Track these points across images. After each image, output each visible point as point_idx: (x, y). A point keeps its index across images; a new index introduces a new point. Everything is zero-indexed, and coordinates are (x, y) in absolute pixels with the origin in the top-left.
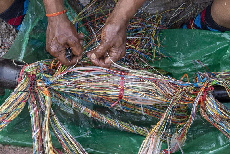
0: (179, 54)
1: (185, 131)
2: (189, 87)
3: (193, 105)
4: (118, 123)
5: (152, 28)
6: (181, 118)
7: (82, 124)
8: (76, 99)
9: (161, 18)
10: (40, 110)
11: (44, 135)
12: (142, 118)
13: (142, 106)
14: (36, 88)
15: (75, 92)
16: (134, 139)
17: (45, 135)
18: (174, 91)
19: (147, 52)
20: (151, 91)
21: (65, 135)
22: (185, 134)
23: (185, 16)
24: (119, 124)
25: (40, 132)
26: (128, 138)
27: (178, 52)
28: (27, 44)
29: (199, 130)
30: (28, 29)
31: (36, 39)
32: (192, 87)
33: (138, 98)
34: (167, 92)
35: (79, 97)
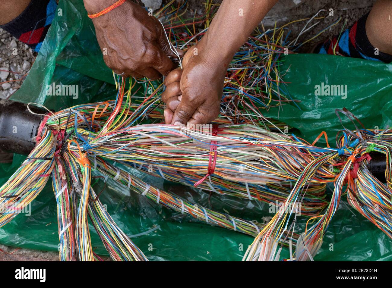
1: (320, 229)
2: (328, 156)
3: (335, 185)
4: (206, 213)
5: (267, 52)
6: (314, 206)
7: (144, 213)
8: (134, 171)
9: (282, 35)
10: (73, 190)
11: (78, 233)
12: (247, 204)
13: (247, 185)
14: (65, 154)
15: (133, 160)
16: (233, 240)
17: (80, 233)
18: (303, 162)
19: (258, 93)
20: (262, 160)
21: (114, 233)
22: (320, 235)
23: (324, 31)
24: (208, 215)
25: (72, 228)
26: (222, 239)
27: (310, 94)
28: (52, 76)
29: (345, 226)
30: (54, 50)
31: (66, 68)
32: (334, 155)
33: (241, 172)
34: (290, 163)
35: (139, 169)
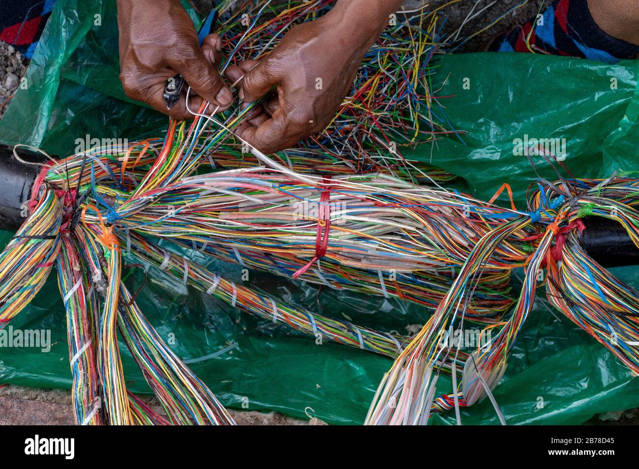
0: (485, 123)
1: (502, 344)
2: (514, 223)
3: (526, 272)
4: (313, 321)
6: (491, 306)
7: (212, 322)
8: (193, 253)
9: (435, 23)
10: (92, 288)
11: (103, 360)
12: (382, 304)
13: (380, 275)
14: (78, 228)
15: (190, 236)
16: (360, 364)
17: (105, 360)
18: (473, 235)
19: (396, 120)
20: (405, 233)
21: (162, 358)
22: (502, 355)
23: (504, 16)
24: (317, 325)
25: (91, 352)
26: (341, 363)
27: (482, 120)
28: (54, 99)
29: (543, 339)
30: (57, 57)
31: (78, 84)
32: (523, 222)
33: (370, 253)
34: (450, 236)
35: (202, 250)
